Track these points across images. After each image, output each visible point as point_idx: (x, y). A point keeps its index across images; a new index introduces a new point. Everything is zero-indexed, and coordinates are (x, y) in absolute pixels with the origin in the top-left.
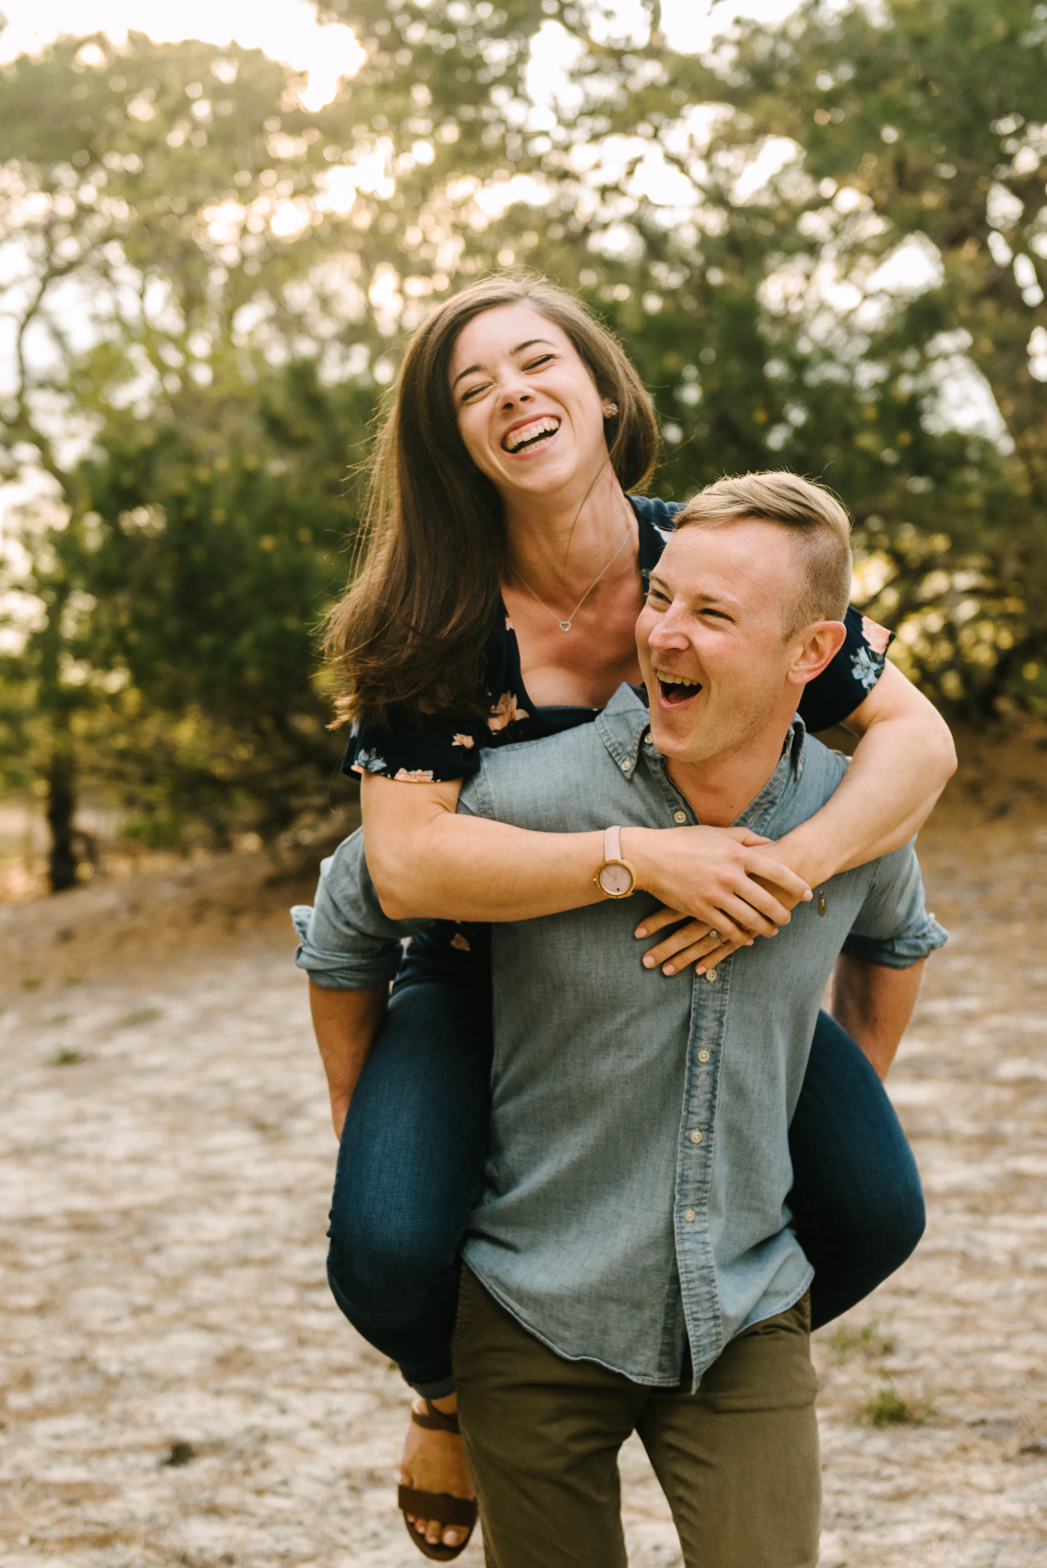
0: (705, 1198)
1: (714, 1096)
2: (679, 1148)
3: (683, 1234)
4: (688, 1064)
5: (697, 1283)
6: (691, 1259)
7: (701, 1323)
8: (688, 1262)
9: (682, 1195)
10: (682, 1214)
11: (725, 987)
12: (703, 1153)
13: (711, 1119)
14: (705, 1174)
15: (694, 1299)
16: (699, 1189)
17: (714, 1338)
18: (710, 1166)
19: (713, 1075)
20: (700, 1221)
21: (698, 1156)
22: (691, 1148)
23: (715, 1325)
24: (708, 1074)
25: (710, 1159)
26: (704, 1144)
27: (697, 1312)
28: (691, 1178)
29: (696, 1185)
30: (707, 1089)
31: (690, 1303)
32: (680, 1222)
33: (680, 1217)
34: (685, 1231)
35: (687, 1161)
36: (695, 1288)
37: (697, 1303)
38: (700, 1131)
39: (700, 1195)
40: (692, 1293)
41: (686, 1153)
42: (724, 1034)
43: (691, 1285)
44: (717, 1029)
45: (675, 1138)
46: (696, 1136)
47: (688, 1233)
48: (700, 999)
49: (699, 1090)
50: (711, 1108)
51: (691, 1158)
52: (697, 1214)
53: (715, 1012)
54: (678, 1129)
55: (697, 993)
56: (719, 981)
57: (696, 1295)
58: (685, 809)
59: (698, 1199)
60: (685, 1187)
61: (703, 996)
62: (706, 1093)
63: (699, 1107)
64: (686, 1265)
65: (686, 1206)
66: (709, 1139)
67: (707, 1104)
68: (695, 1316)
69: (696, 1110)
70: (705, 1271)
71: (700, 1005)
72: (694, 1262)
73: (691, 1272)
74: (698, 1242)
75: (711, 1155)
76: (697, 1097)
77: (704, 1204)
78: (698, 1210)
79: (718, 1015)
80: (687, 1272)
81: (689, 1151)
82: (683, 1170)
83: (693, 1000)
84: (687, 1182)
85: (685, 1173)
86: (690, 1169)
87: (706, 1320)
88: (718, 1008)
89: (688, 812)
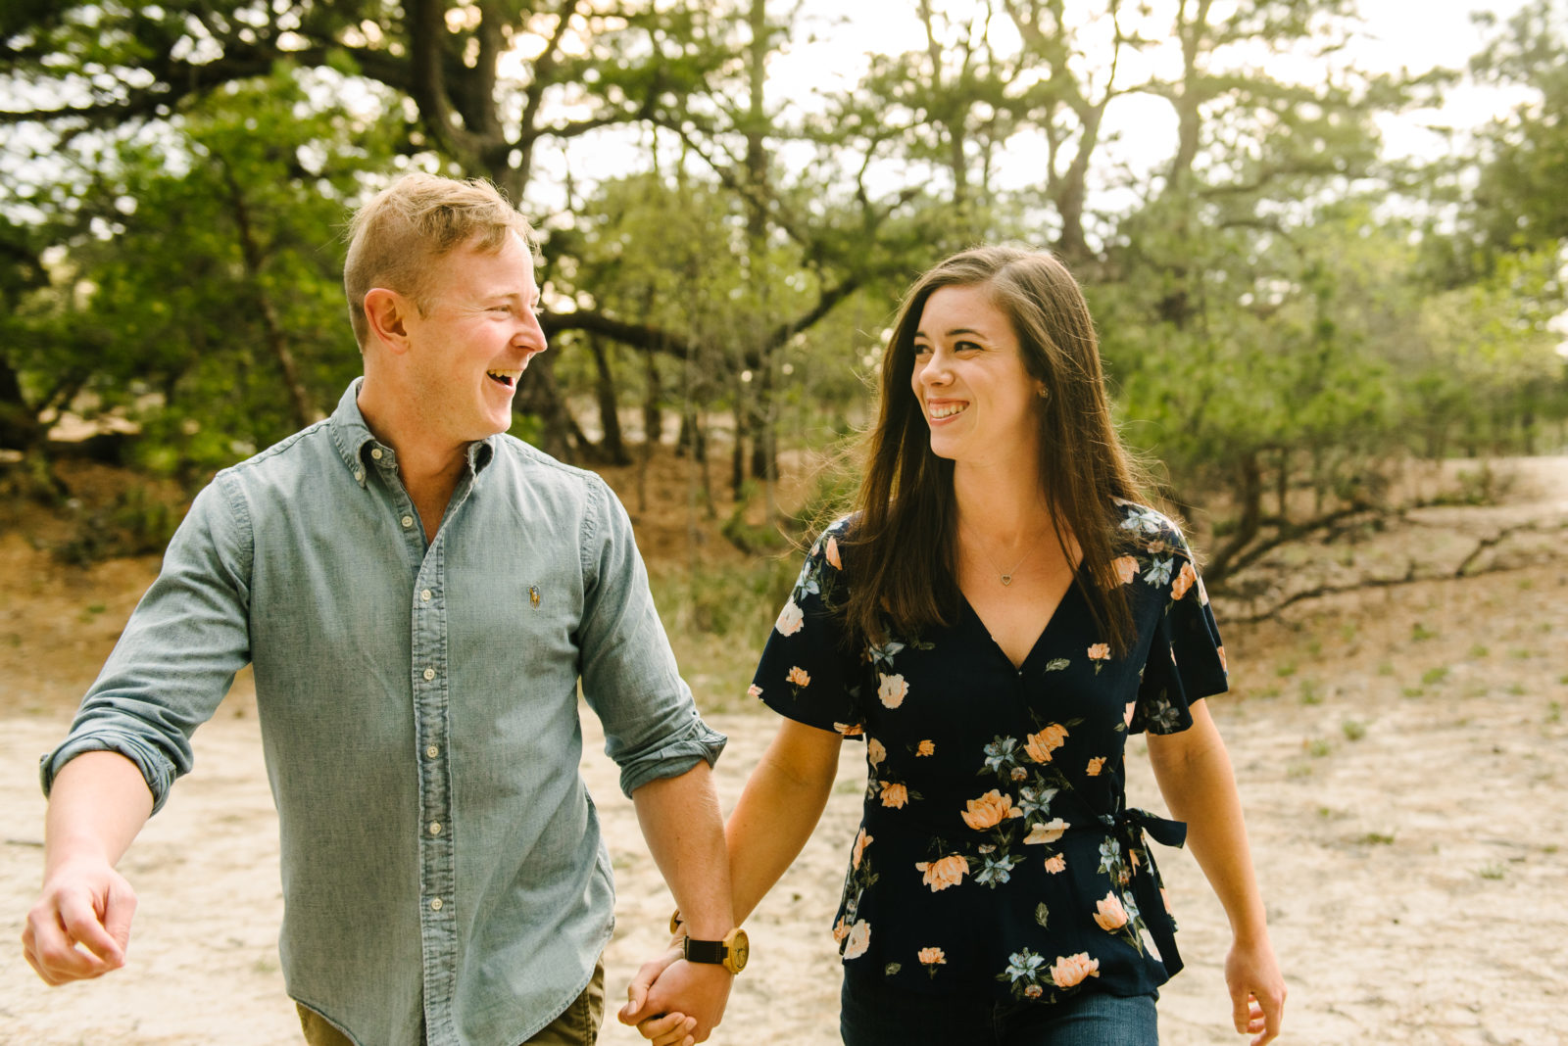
0: (451, 887)
1: (448, 789)
2: (421, 841)
3: (429, 922)
4: (420, 762)
5: (439, 968)
6: (436, 946)
7: (436, 1005)
8: (433, 949)
9: (427, 884)
10: (428, 903)
11: (443, 684)
12: (444, 842)
13: (448, 809)
14: (448, 862)
15: (434, 985)
16: (444, 878)
17: (445, 1020)
18: (451, 854)
19: (443, 768)
20: (448, 910)
21: (440, 846)
22: (432, 839)
23: (446, 1007)
24: (439, 768)
25: (451, 847)
26: (444, 834)
27: (435, 996)
28: (435, 868)
29: (441, 874)
30: (441, 782)
31: (431, 988)
32: (426, 910)
33: (427, 906)
34: (431, 918)
35: (430, 852)
36: (436, 974)
37: (437, 988)
38: (439, 822)
39: (446, 883)
40: (434, 978)
41: (427, 845)
42: (448, 728)
43: (434, 971)
44: (441, 724)
45: (416, 832)
46: (435, 828)
47: (435, 921)
48: (421, 698)
49: (433, 785)
50: (446, 799)
51: (432, 848)
52: (444, 902)
53: (438, 708)
54: (417, 824)
55: (418, 693)
56: (438, 678)
57: (437, 980)
58: (412, 514)
59: (444, 888)
60: (430, 876)
61: (423, 695)
62: (439, 786)
63: (436, 800)
64: (431, 952)
65: (432, 895)
66: (448, 828)
67: (442, 797)
68: (433, 1000)
69: (433, 804)
70: (448, 957)
71: (421, 704)
72: (439, 948)
73: (435, 958)
74: (443, 929)
75: (452, 843)
76: (432, 792)
77: (451, 893)
78: (445, 898)
79: (441, 711)
80: (431, 958)
81: (429, 843)
82: (426, 861)
83: (415, 700)
84: (431, 872)
85: (428, 863)
86: (433, 859)
87: (440, 1002)
88: (440, 705)
89: (415, 518)
